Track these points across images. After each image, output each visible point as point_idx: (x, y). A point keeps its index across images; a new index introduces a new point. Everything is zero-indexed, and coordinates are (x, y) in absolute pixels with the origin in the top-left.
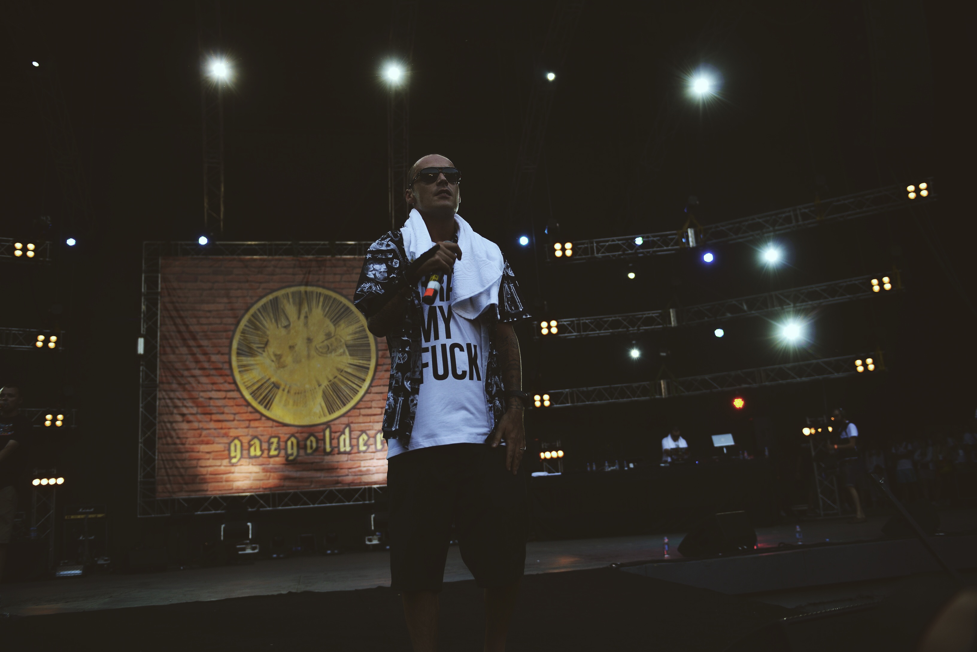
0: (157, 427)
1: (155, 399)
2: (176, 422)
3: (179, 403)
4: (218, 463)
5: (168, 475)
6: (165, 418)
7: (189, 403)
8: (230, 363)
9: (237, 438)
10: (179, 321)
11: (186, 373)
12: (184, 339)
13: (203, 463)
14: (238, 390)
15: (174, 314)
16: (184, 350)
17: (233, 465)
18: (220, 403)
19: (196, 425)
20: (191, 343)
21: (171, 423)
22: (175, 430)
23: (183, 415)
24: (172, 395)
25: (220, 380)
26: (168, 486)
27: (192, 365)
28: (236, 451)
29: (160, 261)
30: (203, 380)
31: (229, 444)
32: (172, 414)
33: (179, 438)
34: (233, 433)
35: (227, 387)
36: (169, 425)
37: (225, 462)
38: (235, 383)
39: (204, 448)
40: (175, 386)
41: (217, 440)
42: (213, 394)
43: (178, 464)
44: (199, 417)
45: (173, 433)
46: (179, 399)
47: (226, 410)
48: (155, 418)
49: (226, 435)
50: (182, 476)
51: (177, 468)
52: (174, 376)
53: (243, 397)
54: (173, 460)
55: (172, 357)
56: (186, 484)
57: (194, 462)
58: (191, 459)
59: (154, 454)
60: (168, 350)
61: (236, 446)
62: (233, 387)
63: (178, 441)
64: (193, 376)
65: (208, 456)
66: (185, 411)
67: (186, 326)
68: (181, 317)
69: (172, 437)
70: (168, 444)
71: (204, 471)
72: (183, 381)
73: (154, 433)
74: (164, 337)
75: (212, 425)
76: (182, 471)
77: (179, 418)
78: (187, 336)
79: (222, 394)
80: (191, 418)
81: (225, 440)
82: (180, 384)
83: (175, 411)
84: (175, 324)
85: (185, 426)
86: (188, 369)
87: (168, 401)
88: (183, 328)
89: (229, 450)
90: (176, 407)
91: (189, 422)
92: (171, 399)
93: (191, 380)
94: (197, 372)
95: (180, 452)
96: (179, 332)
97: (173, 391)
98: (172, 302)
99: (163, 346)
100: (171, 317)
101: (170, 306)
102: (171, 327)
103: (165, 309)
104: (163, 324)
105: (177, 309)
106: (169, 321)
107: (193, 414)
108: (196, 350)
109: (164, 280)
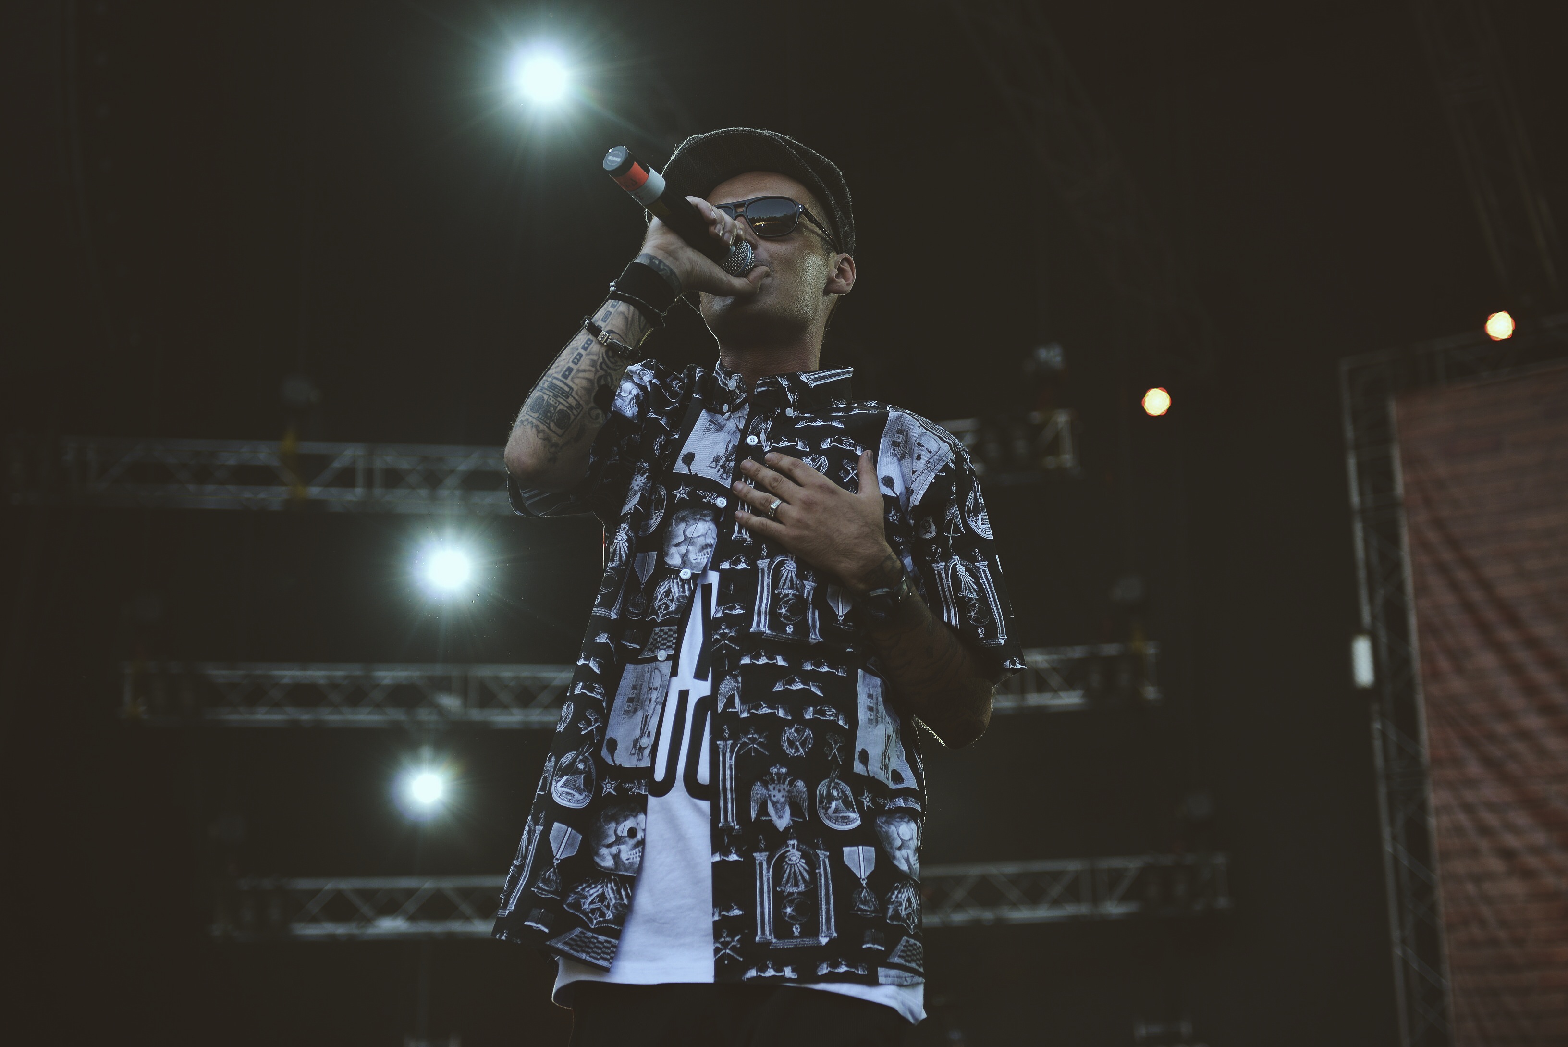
0: (1440, 894)
3: (1491, 819)
7: (1521, 819)
10: (1462, 575)
11: (1501, 728)
12: (1484, 629)
15: (1447, 556)
16: (1487, 660)
19: (1550, 881)
20: (1507, 635)
21: (1477, 880)
23: (1508, 855)
24: (1470, 796)
27: (1517, 701)
29: (1394, 410)
32: (1474, 852)
36: (1471, 887)
40: (1474, 769)
45: (1486, 911)
46: (1491, 807)
48: (1429, 867)
52: (1469, 741)
55: (1457, 685)
60: (1444, 664)
64: (1524, 735)
66: (1511, 841)
67: (1485, 585)
68: (1469, 564)
69: (1482, 922)
72: (1496, 752)
74: (1428, 629)
77: (1495, 864)
78: (1491, 615)
82: (1488, 762)
83: (1484, 844)
84: (1455, 586)
86: (1506, 715)
87: (1462, 818)
88: (1476, 595)
90: (1485, 830)
92: (1469, 809)
93: (1520, 747)
96: (1468, 607)
97: (1471, 783)
98: (1438, 524)
99: (1426, 655)
100: (1442, 569)
101: (1433, 536)
102: (1447, 598)
103: (1421, 544)
104: (1422, 589)
105: (1453, 543)
106: (1435, 581)
107: (1536, 850)
108: (1522, 655)
109: (1409, 462)
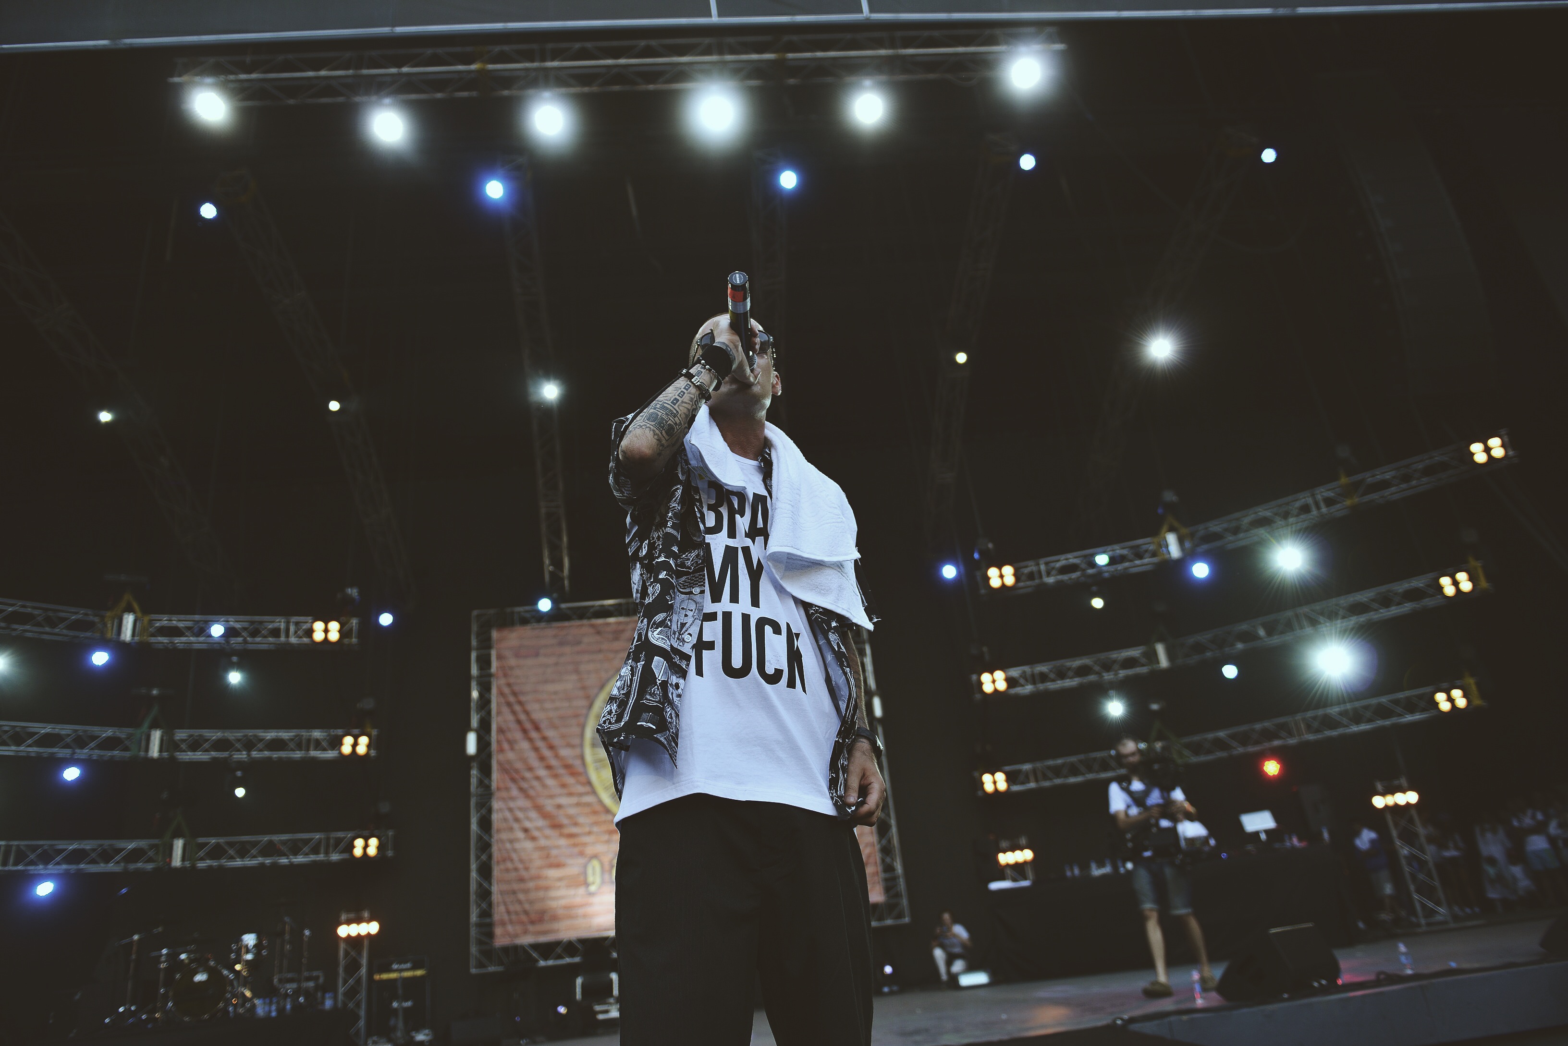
0: (495, 849)
1: (490, 811)
2: (517, 840)
3: (520, 815)
4: (572, 892)
5: (508, 912)
6: (504, 836)
7: (533, 814)
8: (582, 758)
9: (595, 856)
10: (517, 708)
11: (528, 775)
12: (525, 731)
13: (553, 893)
14: (594, 792)
15: (512, 699)
16: (525, 745)
17: (591, 894)
18: (572, 811)
19: (543, 842)
20: (534, 734)
21: (511, 841)
22: (515, 850)
23: (526, 830)
24: (512, 804)
25: (570, 780)
26: (510, 928)
27: (534, 762)
28: (594, 874)
29: (495, 634)
30: (550, 782)
31: (585, 867)
32: (511, 829)
33: (521, 861)
34: (589, 850)
35: (580, 789)
36: (508, 846)
37: (581, 891)
38: (589, 783)
39: (553, 873)
40: (515, 792)
41: (570, 861)
42: (563, 801)
43: (521, 896)
44: (548, 832)
45: (514, 856)
46: (521, 809)
47: (581, 820)
48: (490, 836)
49: (582, 854)
50: (526, 912)
51: (520, 902)
52: (513, 780)
53: (600, 802)
54: (514, 892)
55: (511, 755)
56: (532, 922)
57: (541, 894)
58: (538, 888)
59: (490, 884)
60: (506, 746)
61: (594, 868)
62: (587, 789)
63: (520, 866)
64: (538, 778)
65: (558, 884)
66: (528, 824)
67: (527, 713)
68: (520, 703)
69: (512, 860)
70: (507, 870)
71: (553, 904)
72: (525, 785)
73: (490, 857)
74: (501, 731)
75: (563, 842)
76: (527, 906)
77: (520, 835)
78: (528, 726)
79: (574, 800)
80: (536, 833)
81: (581, 861)
82: (521, 790)
83: (516, 826)
84: (514, 713)
85: (528, 845)
86: (530, 769)
87: (508, 815)
88: (523, 717)
89: (585, 873)
90: (517, 820)
91: (533, 839)
92: (511, 810)
93: (535, 783)
94: (542, 773)
95: (522, 880)
96: (519, 722)
97: (512, 799)
98: (509, 685)
99: (498, 742)
100: (509, 704)
101: (506, 690)
102: (510, 717)
103: (501, 694)
104: (499, 713)
105: (515, 694)
106: (505, 710)
107: (538, 829)
108: (540, 744)
109: (500, 657)
